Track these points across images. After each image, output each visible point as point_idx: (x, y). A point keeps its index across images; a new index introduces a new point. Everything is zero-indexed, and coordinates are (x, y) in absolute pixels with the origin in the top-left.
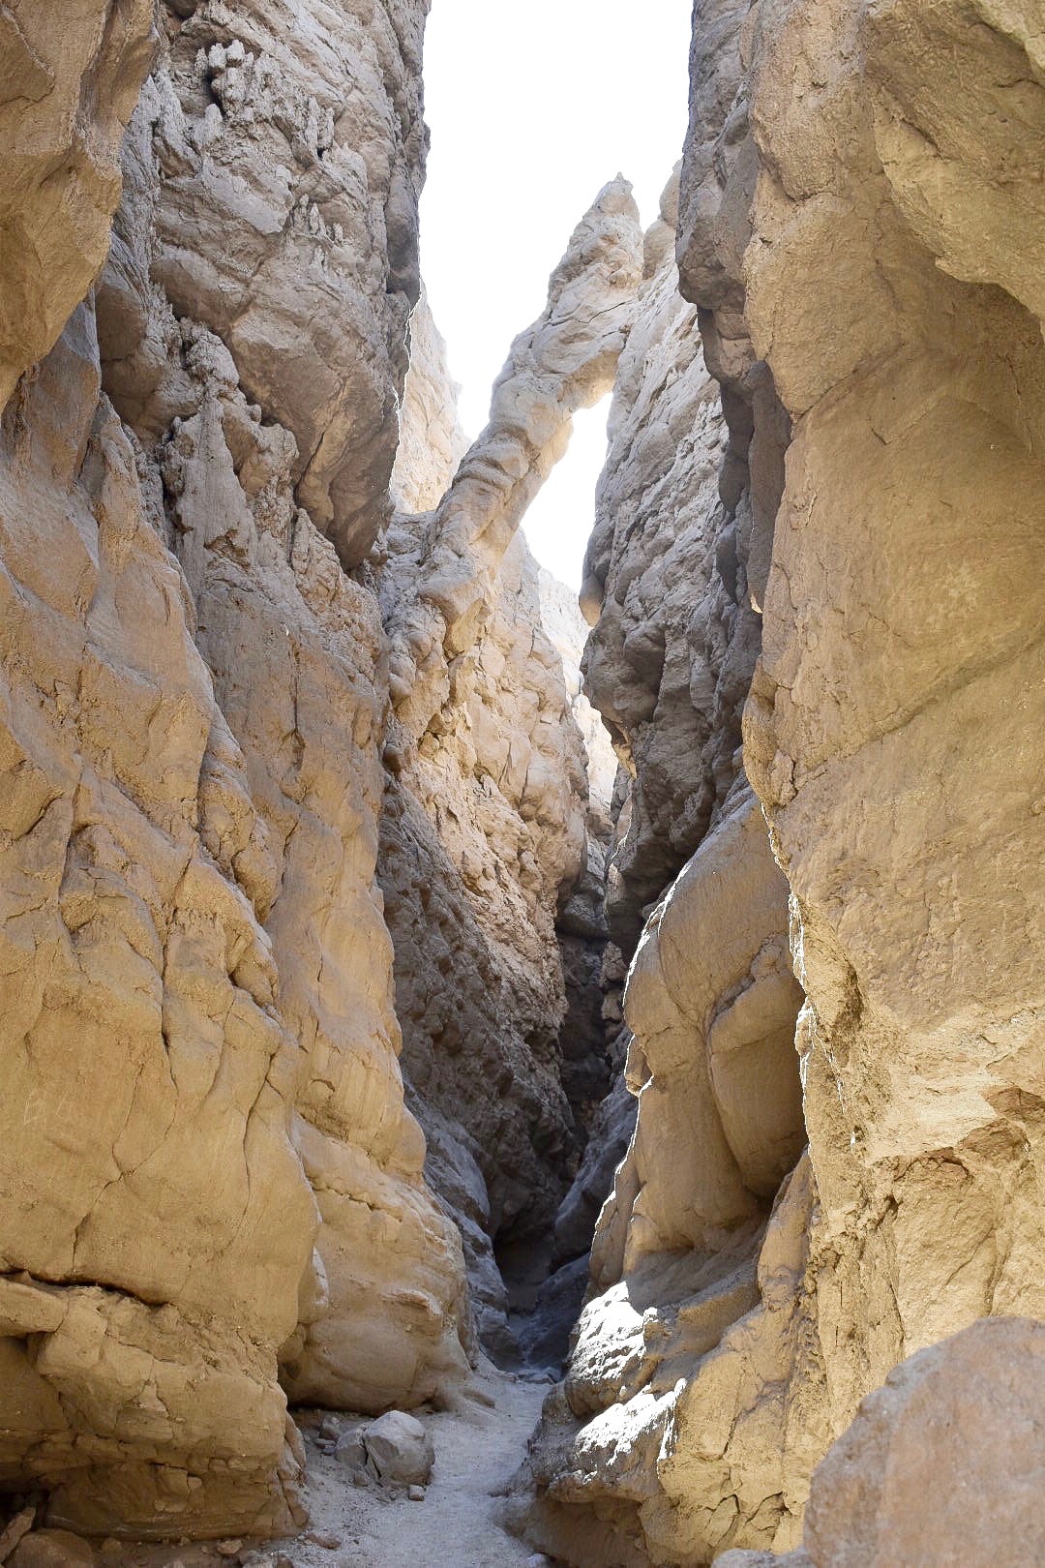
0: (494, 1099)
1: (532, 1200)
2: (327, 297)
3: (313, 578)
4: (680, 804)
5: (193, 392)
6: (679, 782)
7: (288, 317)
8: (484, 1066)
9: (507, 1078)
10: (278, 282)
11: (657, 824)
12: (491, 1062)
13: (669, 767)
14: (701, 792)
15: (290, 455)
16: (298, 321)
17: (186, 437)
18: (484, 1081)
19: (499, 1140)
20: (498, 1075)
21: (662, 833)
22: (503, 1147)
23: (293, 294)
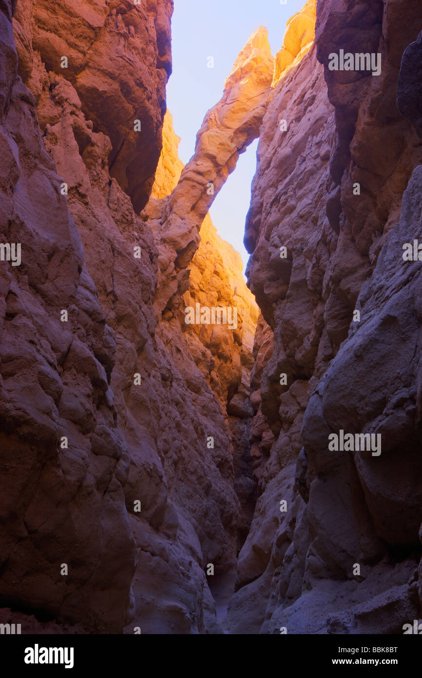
0: (203, 496)
1: (222, 551)
2: (127, 64)
3: (120, 214)
4: (301, 342)
5: (56, 111)
6: (301, 329)
7: (107, 74)
8: (198, 479)
9: (209, 486)
10: (100, 54)
11: (288, 351)
12: (201, 477)
13: (295, 321)
14: (313, 333)
15: (108, 148)
16: (111, 76)
17: (53, 134)
18: (198, 487)
19: (205, 519)
20: (204, 484)
21: (291, 356)
22: (207, 522)
23: (109, 62)
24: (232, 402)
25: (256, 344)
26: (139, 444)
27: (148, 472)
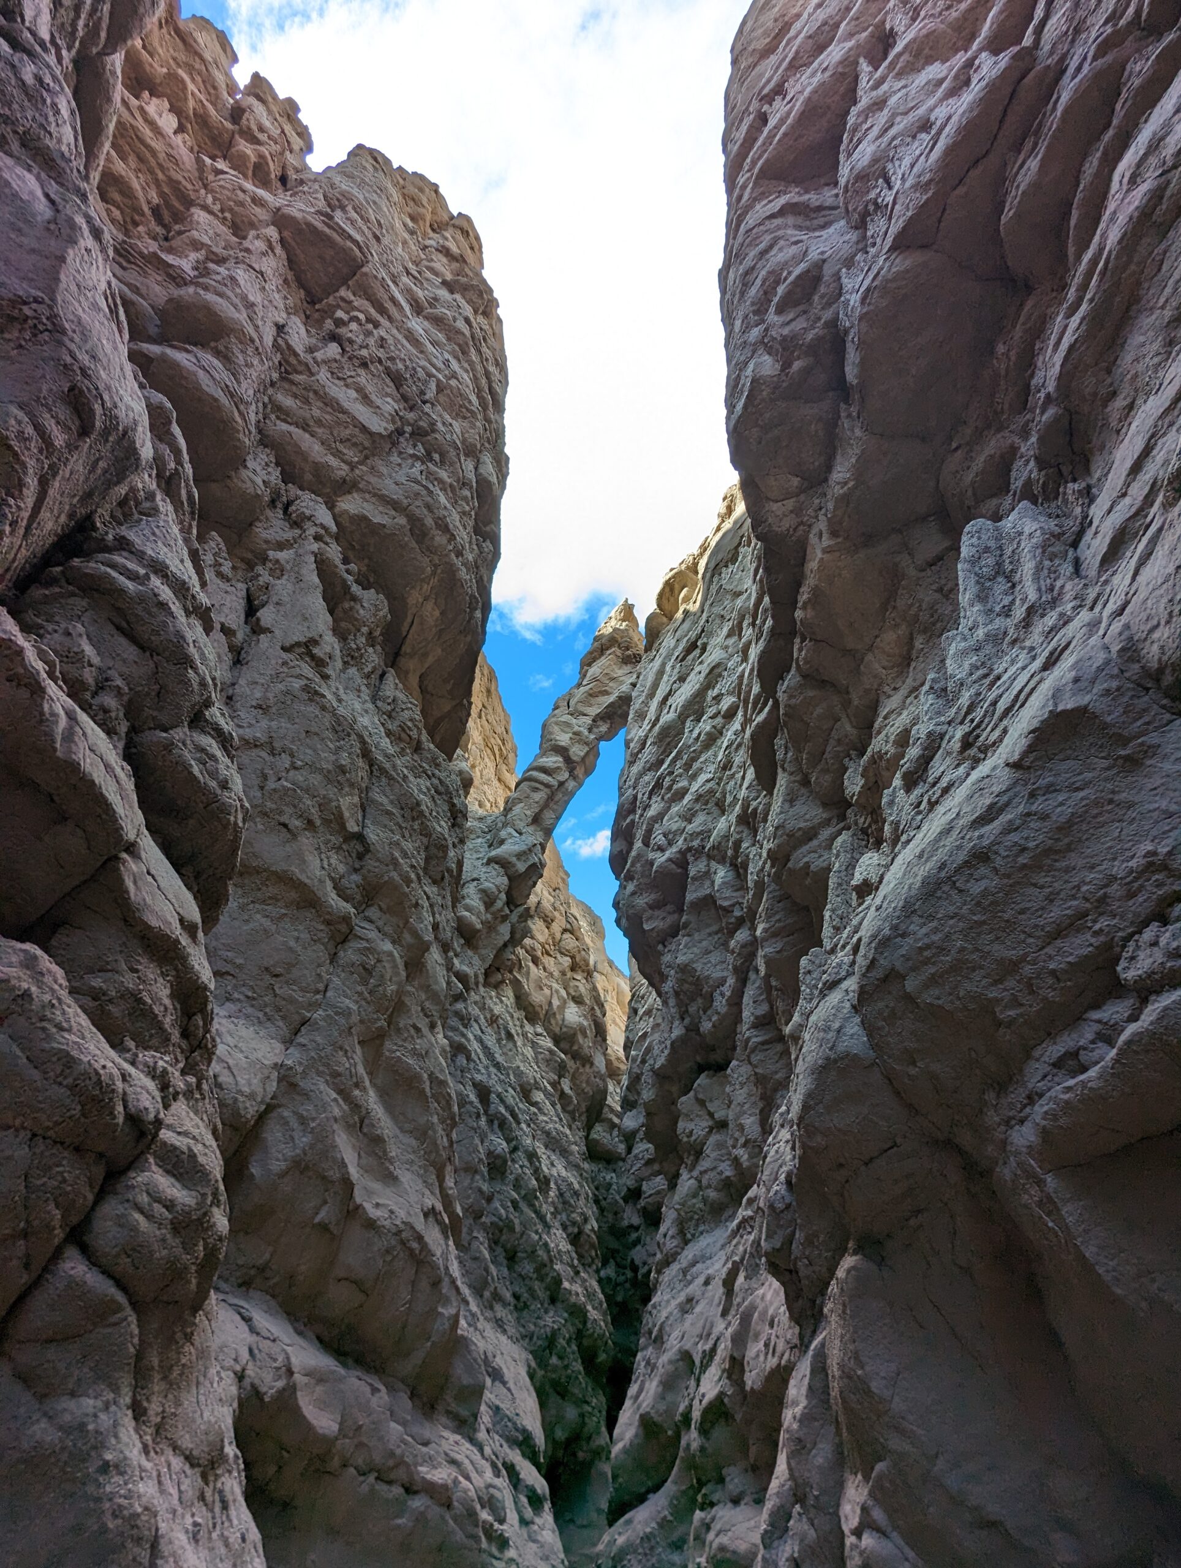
0: (545, 1305)
1: (578, 1423)
2: (424, 492)
3: (397, 723)
4: (711, 999)
5: (289, 534)
6: (708, 977)
7: (388, 503)
8: (536, 1270)
9: (556, 1283)
10: (379, 475)
11: (687, 1021)
12: (542, 1265)
13: (698, 966)
14: (731, 981)
15: (381, 613)
16: (395, 505)
17: (277, 561)
18: (537, 1285)
19: (550, 1352)
20: (548, 1279)
21: (693, 1029)
22: (554, 1360)
23: (393, 486)
24: (594, 1135)
25: (627, 1038)
26: (396, 1179)
27: (411, 1250)
